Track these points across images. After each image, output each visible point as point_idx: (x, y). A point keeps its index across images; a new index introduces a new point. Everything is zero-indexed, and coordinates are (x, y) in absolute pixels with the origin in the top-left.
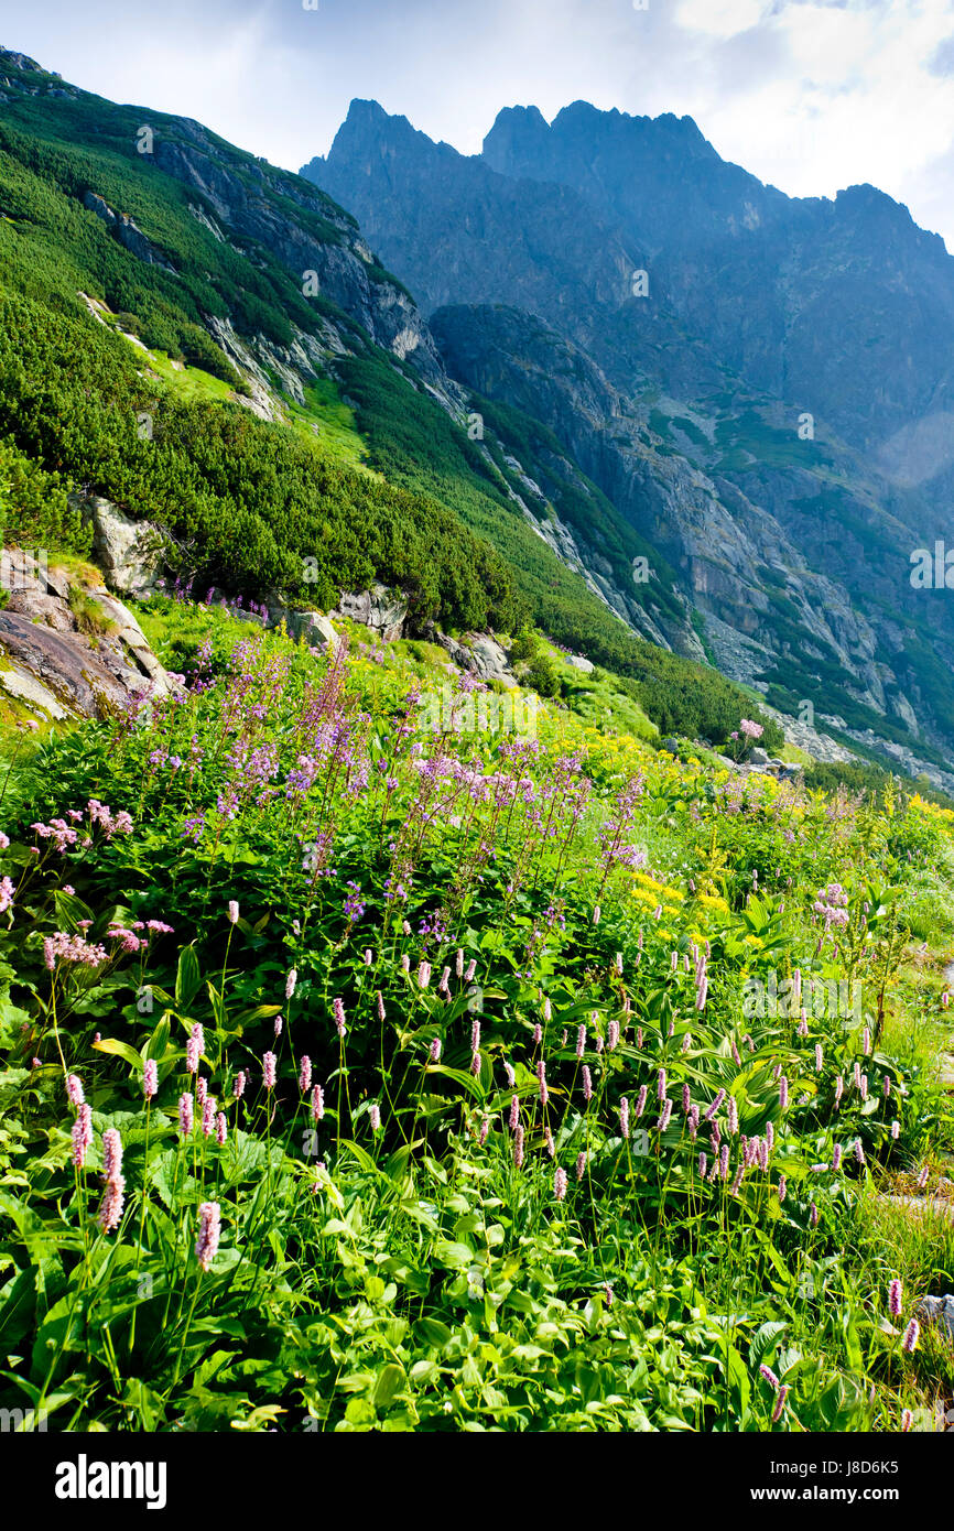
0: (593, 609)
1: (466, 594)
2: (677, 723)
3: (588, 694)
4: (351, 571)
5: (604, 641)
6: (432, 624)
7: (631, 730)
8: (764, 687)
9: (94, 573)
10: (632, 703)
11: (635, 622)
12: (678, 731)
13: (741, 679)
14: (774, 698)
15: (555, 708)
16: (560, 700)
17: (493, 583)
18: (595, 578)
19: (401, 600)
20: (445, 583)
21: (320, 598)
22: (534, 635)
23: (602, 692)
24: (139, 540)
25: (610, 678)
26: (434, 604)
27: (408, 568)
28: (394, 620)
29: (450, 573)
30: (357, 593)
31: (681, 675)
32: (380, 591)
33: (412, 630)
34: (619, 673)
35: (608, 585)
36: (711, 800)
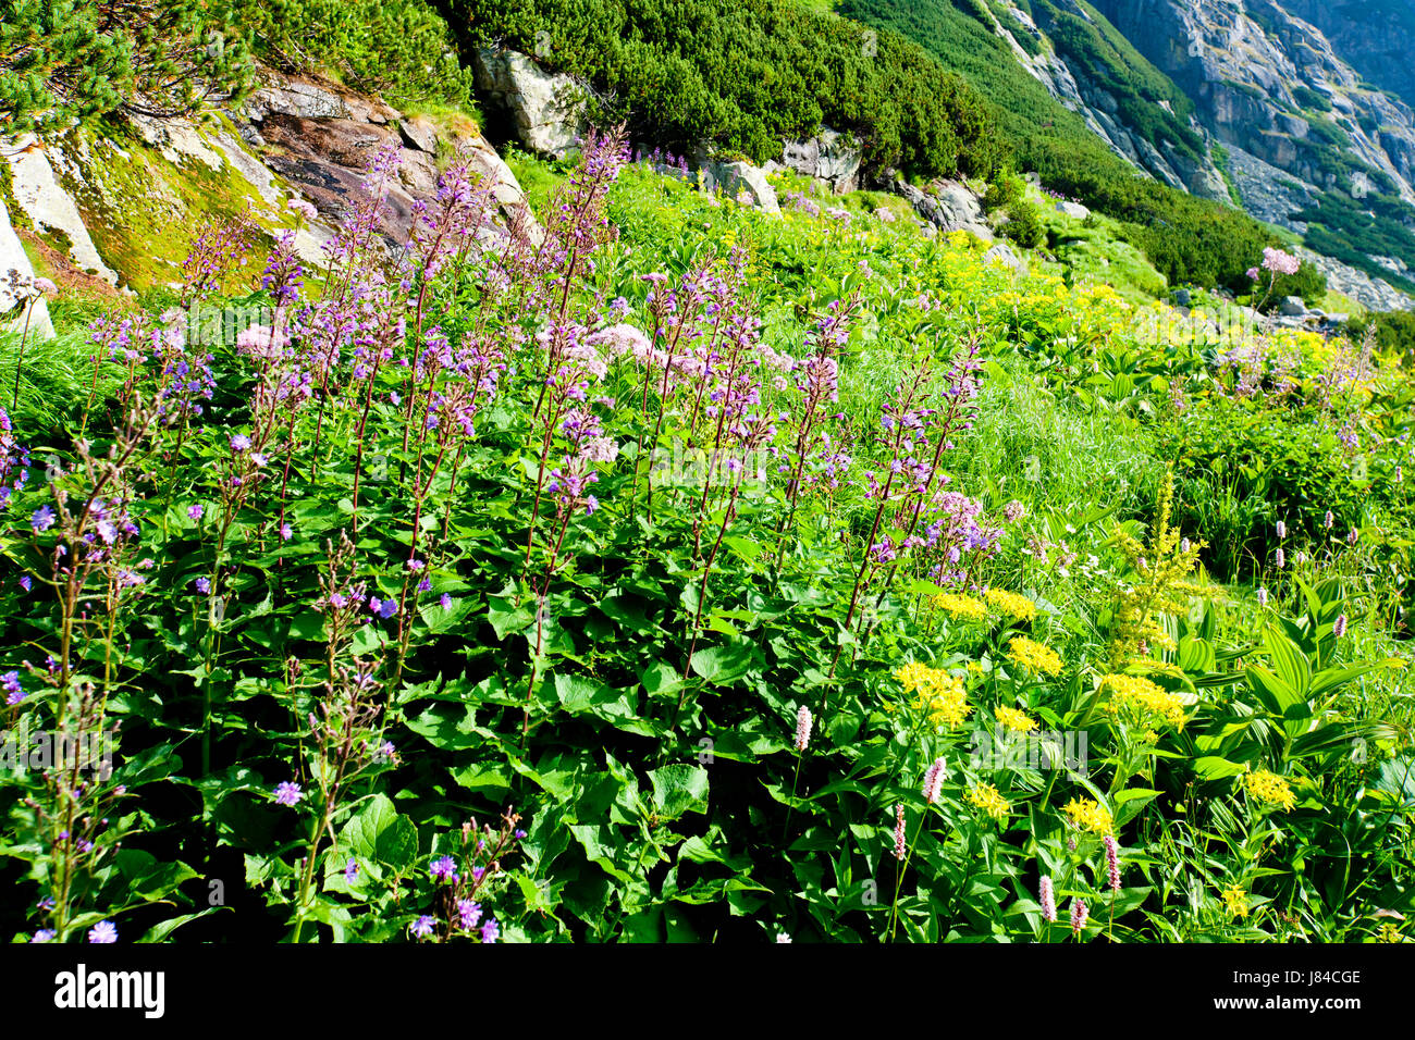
0: (1092, 149)
1: (931, 135)
2: (1191, 271)
3: (1080, 243)
4: (795, 116)
5: (1102, 184)
6: (892, 172)
7: (1132, 280)
8: (1303, 227)
9: (466, 123)
10: (1135, 251)
11: (1144, 162)
12: (1191, 280)
13: (1272, 219)
14: (1314, 240)
15: (1039, 260)
16: (1048, 252)
17: (964, 122)
18: (1097, 116)
19: (854, 147)
20: (907, 125)
21: (754, 147)
22: (1016, 179)
23: (1098, 240)
24: (557, 95)
25: (1107, 224)
26: (893, 148)
27: (862, 109)
28: (845, 170)
29: (913, 113)
30: (802, 142)
31: (1196, 217)
32: (829, 137)
33: (869, 179)
34: (1120, 218)
35: (1111, 122)
36: (1213, 371)
